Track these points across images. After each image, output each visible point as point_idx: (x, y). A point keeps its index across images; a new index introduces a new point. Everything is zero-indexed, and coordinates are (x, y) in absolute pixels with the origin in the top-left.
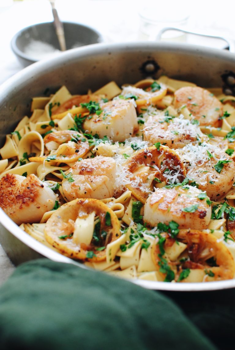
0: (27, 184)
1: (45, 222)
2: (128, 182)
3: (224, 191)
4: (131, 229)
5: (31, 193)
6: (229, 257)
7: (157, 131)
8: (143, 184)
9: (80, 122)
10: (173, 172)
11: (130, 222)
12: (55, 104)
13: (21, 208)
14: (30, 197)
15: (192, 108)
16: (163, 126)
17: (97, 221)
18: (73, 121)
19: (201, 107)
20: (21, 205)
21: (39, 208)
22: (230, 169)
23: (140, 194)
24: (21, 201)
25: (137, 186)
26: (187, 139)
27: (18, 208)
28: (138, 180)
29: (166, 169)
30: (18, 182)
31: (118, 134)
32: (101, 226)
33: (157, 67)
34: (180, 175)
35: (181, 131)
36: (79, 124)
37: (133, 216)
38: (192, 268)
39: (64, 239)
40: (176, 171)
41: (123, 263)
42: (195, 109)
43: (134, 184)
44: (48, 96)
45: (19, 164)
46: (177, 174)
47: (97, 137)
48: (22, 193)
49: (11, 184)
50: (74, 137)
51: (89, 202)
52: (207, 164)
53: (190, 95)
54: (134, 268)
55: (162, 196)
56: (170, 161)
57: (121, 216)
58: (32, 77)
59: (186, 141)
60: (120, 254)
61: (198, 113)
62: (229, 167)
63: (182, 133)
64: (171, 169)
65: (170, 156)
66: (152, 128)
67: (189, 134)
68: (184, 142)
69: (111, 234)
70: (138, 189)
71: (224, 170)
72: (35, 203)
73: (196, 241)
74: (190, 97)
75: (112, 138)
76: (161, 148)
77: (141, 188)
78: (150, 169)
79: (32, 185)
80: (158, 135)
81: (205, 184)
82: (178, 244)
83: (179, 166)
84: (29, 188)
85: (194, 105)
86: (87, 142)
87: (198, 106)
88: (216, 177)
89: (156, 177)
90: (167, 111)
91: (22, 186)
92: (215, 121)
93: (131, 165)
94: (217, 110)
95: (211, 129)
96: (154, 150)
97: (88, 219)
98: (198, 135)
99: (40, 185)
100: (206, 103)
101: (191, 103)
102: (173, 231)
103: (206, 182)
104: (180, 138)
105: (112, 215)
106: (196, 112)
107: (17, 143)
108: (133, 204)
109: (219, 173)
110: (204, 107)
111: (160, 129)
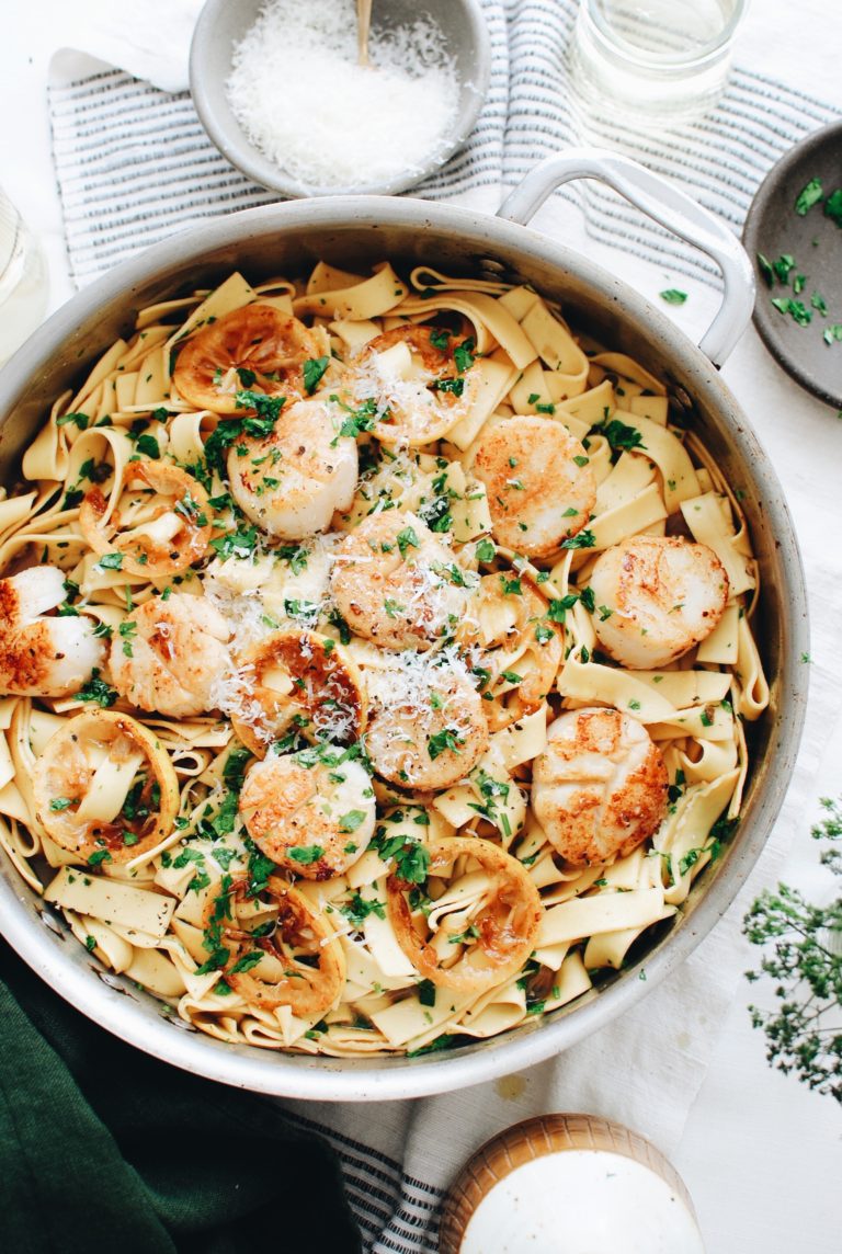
0: (33, 639)
2: (235, 707)
4: (208, 806)
5: (34, 667)
6: (334, 971)
7: (358, 582)
8: (265, 722)
9: (219, 447)
10: (338, 715)
11: (216, 786)
12: (201, 324)
13: (9, 686)
14: (30, 676)
15: (507, 493)
16: (382, 564)
17: (139, 778)
18: (201, 447)
19: (533, 495)
20: (11, 683)
21: (47, 693)
23: (250, 740)
24: (12, 672)
25: (250, 721)
26: (414, 633)
29: (329, 701)
30: (19, 622)
32: (143, 794)
34: (350, 729)
36: (214, 454)
38: (268, 949)
39: (57, 809)
40: (346, 715)
42: (513, 499)
43: (244, 717)
45: (62, 501)
46: (344, 724)
48: (18, 654)
49: (7, 614)
50: (184, 505)
51: (136, 738)
52: (421, 722)
53: (521, 451)
54: (171, 903)
56: (343, 691)
59: (408, 638)
61: (514, 512)
63: (408, 617)
65: (345, 682)
66: (354, 563)
68: (401, 641)
69: (154, 822)
70: (250, 728)
72: (39, 686)
73: (295, 909)
74: (514, 462)
76: (333, 652)
77: (257, 729)
78: (293, 690)
79: (41, 649)
80: (353, 600)
81: (390, 775)
83: (352, 710)
84: (32, 651)
85: (516, 487)
86: (209, 528)
87: (525, 491)
88: (420, 767)
89: (301, 713)
90: (445, 476)
91: (24, 637)
92: (549, 545)
93: (261, 656)
94: (572, 513)
95: (524, 566)
96: (319, 648)
97: (124, 767)
98: (452, 619)
99: (55, 655)
100: (550, 484)
101: (509, 481)
102: (255, 884)
103: (395, 769)
104: (396, 629)
105: (163, 790)
106: (510, 509)
107: (71, 438)
108: (232, 754)
109: (433, 758)
110: (541, 495)
111: (369, 578)
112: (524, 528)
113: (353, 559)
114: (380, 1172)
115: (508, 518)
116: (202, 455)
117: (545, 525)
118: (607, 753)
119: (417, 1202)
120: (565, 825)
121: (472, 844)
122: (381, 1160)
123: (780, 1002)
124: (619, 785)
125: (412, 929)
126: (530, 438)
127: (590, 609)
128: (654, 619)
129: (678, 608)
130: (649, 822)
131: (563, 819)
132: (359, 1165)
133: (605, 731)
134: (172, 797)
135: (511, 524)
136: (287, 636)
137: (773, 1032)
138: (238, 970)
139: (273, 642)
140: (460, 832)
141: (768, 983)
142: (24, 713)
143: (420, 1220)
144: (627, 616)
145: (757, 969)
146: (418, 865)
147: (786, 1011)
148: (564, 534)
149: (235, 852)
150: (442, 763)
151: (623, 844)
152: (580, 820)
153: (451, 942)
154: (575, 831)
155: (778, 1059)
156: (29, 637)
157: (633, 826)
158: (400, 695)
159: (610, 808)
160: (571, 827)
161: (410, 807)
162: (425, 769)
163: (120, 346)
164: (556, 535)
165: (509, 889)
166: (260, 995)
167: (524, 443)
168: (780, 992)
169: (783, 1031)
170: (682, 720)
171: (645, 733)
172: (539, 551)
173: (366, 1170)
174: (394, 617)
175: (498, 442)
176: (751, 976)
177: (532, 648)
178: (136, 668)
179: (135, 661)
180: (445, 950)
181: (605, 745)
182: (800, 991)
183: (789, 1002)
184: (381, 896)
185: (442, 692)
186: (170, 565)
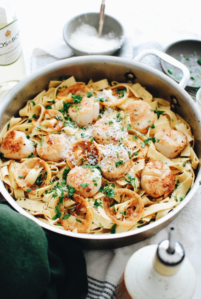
0: (18, 141)
1: (21, 163)
2: (67, 156)
3: (116, 178)
4: (58, 182)
5: (18, 147)
6: (90, 217)
7: (99, 129)
8: (75, 160)
9: (67, 107)
10: (93, 158)
11: (60, 178)
12: (64, 87)
13: (11, 153)
14: (16, 149)
15: (134, 116)
16: (105, 126)
17: (41, 173)
18: (62, 105)
19: (140, 117)
20: (11, 152)
21: (20, 155)
22: (123, 167)
23: (70, 165)
24: (12, 149)
25: (71, 160)
26: (112, 140)
27: (10, 152)
28: (73, 157)
29: (91, 155)
30: (15, 138)
31: (81, 122)
32: (42, 177)
33: (135, 77)
34: (96, 161)
35: (111, 134)
36: (65, 108)
37: (63, 175)
38: (72, 214)
39: (21, 178)
40: (95, 158)
41: (44, 199)
42: (136, 118)
43: (69, 158)
44: (62, 81)
45: (28, 121)
46: (94, 160)
47: (71, 120)
48: (14, 145)
49: (12, 137)
50: (58, 116)
51: (42, 162)
52: (114, 159)
53: (138, 107)
54: (47, 204)
55: (76, 172)
56: (95, 152)
57: (56, 173)
58: (50, 71)
59: (111, 141)
60: (44, 194)
61: (136, 121)
62: (124, 166)
63: (111, 136)
64: (93, 156)
65: (95, 149)
66: (98, 126)
67: (115, 137)
68: (109, 141)
69: (45, 183)
70: (71, 162)
71: (120, 166)
72: (18, 152)
73: (80, 202)
74: (136, 109)
75: (78, 123)
76: (93, 142)
77: (72, 162)
78: (82, 153)
79: (20, 142)
80: (98, 133)
81: (106, 172)
82: (70, 201)
83: (97, 156)
84: (18, 143)
85: (136, 115)
86: (63, 122)
87: (139, 116)
88: (113, 169)
89: (83, 158)
90: (120, 114)
91: (16, 141)
92: (144, 129)
93: (75, 146)
94: (149, 122)
95: (138, 133)
96: (89, 142)
97: (38, 170)
98: (122, 139)
99: (23, 144)
100: (144, 115)
101: (135, 113)
102: (70, 194)
103: (107, 170)
104: (108, 139)
105: (48, 173)
106: (135, 120)
107: (31, 108)
108: (65, 169)
109: (117, 167)
110: (142, 117)
111: (102, 129)
112: (138, 124)
113: (98, 125)
114: (98, 285)
115: (135, 122)
116: (63, 108)
117: (144, 124)
118: (160, 169)
119: (109, 288)
120: (150, 184)
121: (126, 190)
122: (98, 282)
124: (163, 177)
125: (110, 211)
126: (140, 105)
127: (154, 142)
128: (170, 141)
129: (176, 140)
130: (171, 188)
131: (149, 183)
132: (92, 283)
133: (159, 164)
134: (50, 177)
135: (135, 123)
136: (81, 140)
138: (63, 219)
139: (78, 143)
140: (123, 187)
142: (13, 162)
143: (110, 294)
144: (164, 139)
146: (112, 193)
148: (148, 126)
149: (65, 190)
150: (119, 168)
151: (165, 192)
152: (153, 183)
153: (120, 213)
154: (152, 186)
156: (17, 141)
157: (167, 188)
158: (109, 153)
159: (161, 182)
160: (152, 185)
161: (110, 184)
162: (115, 170)
163: (44, 91)
164: (146, 126)
165: (135, 202)
166: (69, 226)
167: (138, 106)
170: (178, 165)
171: (169, 168)
172: (142, 130)
173: (94, 285)
175: (132, 105)
177: (141, 149)
178: (43, 148)
179: (43, 147)
180: (119, 216)
181: (159, 167)
184: (102, 202)
185: (119, 153)
186: (53, 129)
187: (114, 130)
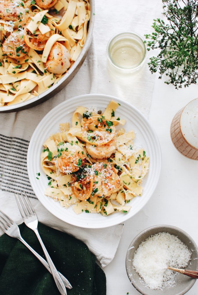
63: (11, 12)
98: (21, 14)
104: (9, 15)
111: (3, 5)
123: (168, 76)
137: (172, 82)
141: (164, 75)
145: (160, 75)
147: (170, 76)
155: (178, 87)
168: (167, 74)
169: (173, 80)
174: (8, 12)
176: (160, 78)
182: (169, 70)
183: (169, 74)
187: (14, 6)
